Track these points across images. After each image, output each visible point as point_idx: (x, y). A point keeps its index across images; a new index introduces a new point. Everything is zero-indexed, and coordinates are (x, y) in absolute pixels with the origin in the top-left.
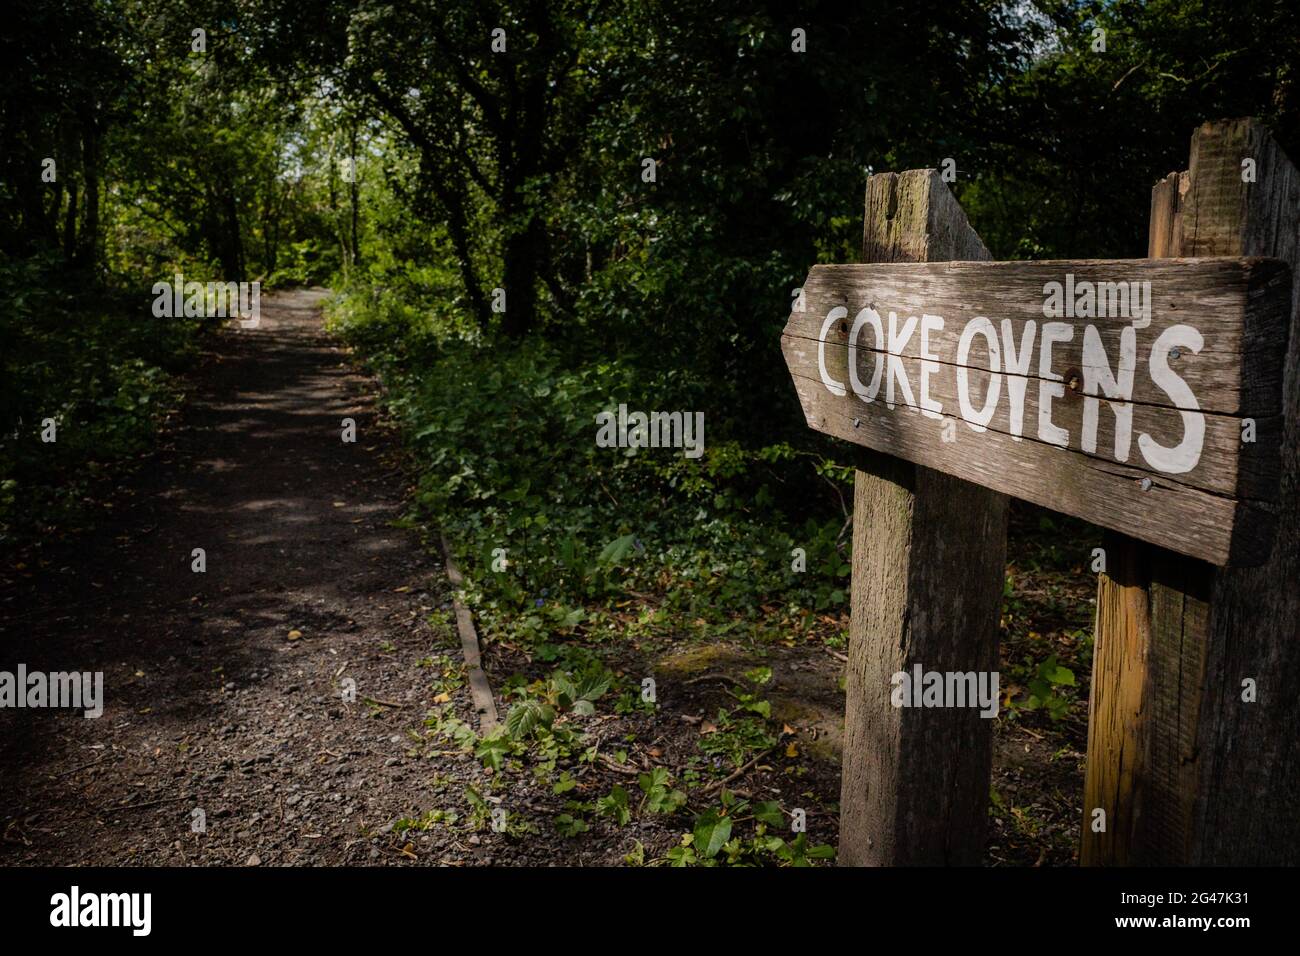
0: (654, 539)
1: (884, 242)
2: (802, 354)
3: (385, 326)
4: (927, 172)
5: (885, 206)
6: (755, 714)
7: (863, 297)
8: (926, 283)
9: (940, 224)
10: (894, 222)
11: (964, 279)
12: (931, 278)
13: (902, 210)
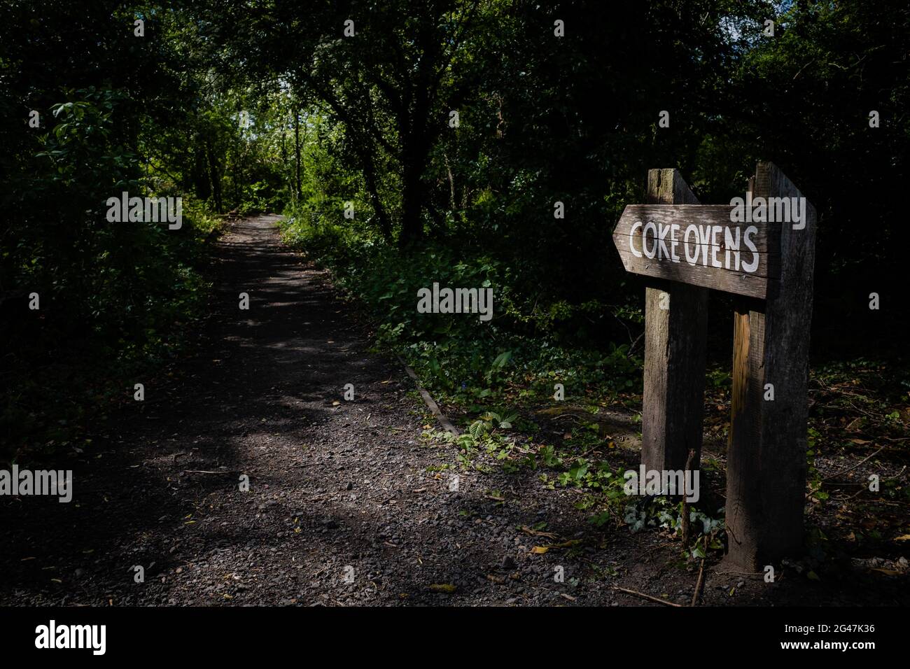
0: (519, 357)
1: (656, 196)
2: (622, 241)
3: (323, 238)
4: (672, 170)
5: (656, 182)
6: (591, 430)
7: (649, 218)
8: (673, 213)
9: (678, 189)
10: (660, 188)
11: (686, 211)
12: (675, 211)
13: (663, 183)
